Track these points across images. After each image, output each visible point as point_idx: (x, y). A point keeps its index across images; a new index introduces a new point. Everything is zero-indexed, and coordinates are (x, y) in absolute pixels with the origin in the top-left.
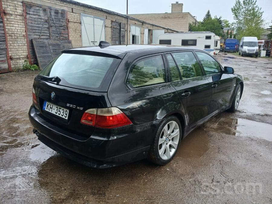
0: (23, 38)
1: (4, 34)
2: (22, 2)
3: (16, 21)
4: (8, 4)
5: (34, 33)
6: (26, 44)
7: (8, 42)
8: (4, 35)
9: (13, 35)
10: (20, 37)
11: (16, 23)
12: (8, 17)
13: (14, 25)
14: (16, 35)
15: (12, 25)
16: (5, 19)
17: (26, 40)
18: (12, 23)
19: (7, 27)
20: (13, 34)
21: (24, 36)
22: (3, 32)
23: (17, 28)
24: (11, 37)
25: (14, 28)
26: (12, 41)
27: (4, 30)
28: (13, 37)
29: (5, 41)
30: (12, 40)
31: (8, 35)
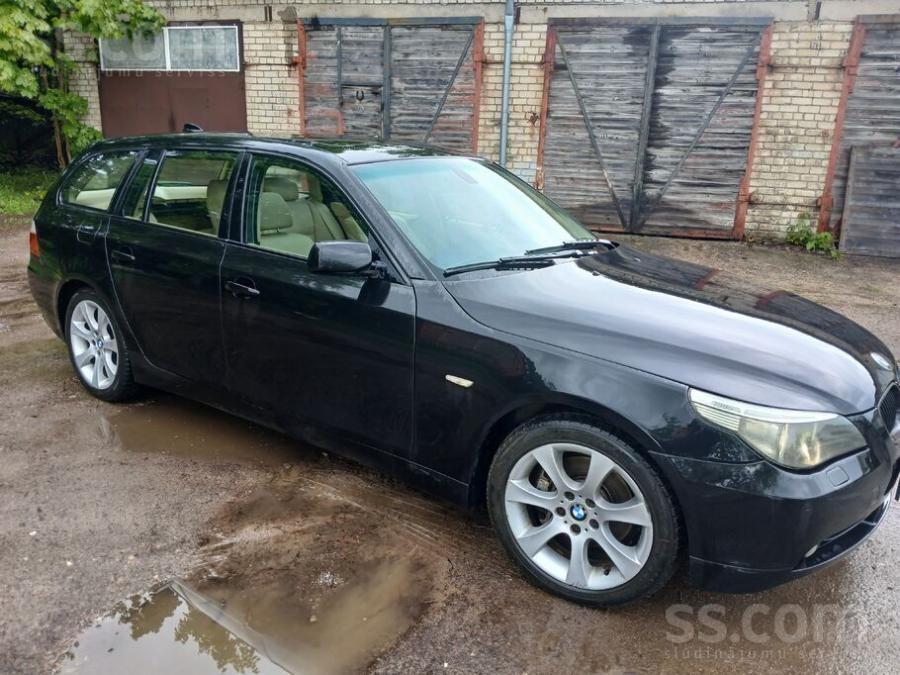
0: (819, 140)
1: (750, 128)
2: (853, 23)
3: (809, 86)
4: (795, 36)
5: (873, 123)
6: (825, 163)
7: (756, 153)
8: (749, 131)
9: (782, 131)
10: (806, 139)
11: (806, 93)
12: (779, 77)
13: (795, 101)
14: (792, 131)
15: (788, 100)
16: (768, 85)
17: (828, 148)
18: (791, 93)
19: (764, 108)
20: (781, 127)
21: (825, 134)
22: (747, 122)
23: (803, 109)
24: (770, 138)
25: (794, 109)
26: (771, 150)
27: (753, 116)
28: (780, 138)
29: (748, 148)
30: (774, 146)
31: (763, 131)
